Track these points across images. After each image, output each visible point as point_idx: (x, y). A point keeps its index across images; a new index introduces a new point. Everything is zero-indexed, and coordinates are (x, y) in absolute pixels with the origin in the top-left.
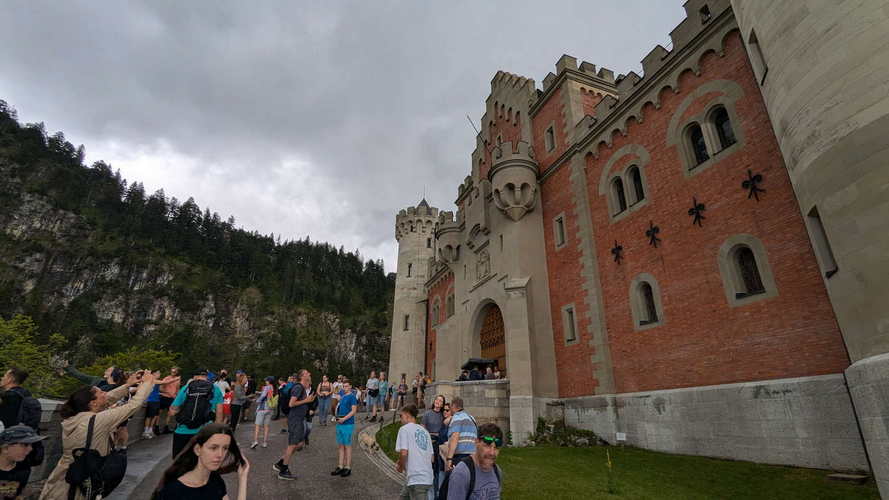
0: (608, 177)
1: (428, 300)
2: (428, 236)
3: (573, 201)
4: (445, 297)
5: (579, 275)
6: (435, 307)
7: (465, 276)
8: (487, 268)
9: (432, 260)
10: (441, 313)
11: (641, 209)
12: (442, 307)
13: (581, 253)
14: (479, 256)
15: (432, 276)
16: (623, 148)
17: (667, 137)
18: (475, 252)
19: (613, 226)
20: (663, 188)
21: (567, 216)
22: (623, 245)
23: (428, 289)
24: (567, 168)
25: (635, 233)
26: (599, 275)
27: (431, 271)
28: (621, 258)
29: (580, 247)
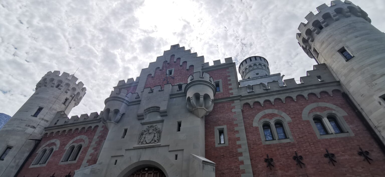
0: (260, 119)
1: (40, 141)
2: (68, 97)
3: (235, 122)
4: (66, 144)
5: (238, 167)
6: (47, 148)
7: (123, 137)
8: (156, 138)
9: (63, 113)
10: (54, 156)
11: (287, 143)
12: (58, 151)
13: (241, 154)
14: (148, 128)
15: (58, 124)
16: (271, 110)
17: (303, 116)
18: (141, 123)
19: (264, 145)
20: (302, 137)
21: (228, 129)
22: (274, 159)
23: (47, 132)
24: (230, 104)
25: (283, 155)
26: (253, 172)
27: (58, 120)
28: (273, 166)
29: (239, 150)
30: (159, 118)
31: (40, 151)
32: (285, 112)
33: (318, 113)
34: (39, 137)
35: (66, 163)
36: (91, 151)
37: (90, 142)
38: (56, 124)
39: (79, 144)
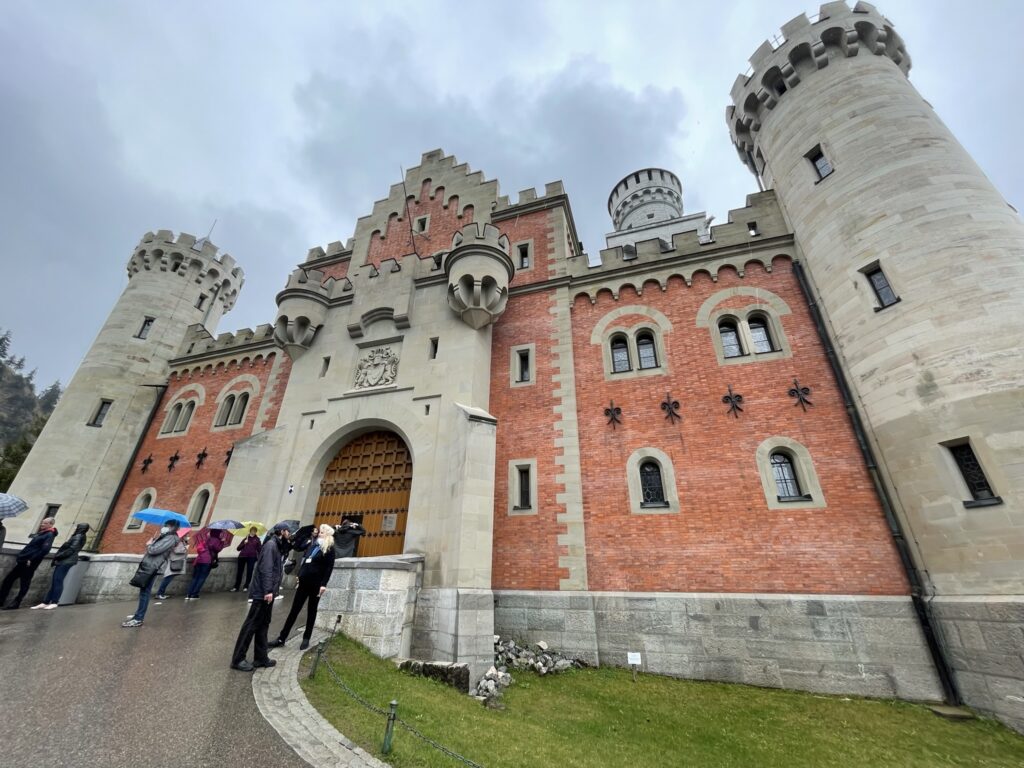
0: (608, 328)
1: (165, 388)
2: (205, 292)
3: (553, 337)
4: (218, 393)
5: (549, 426)
6: (184, 402)
7: (323, 374)
8: (388, 375)
9: (200, 328)
10: (197, 415)
11: (655, 377)
12: (204, 406)
13: (558, 401)
14: (371, 354)
15: (194, 353)
16: (634, 306)
17: (698, 318)
18: (358, 345)
19: (609, 383)
20: (688, 364)
21: (539, 351)
22: (622, 409)
23: (174, 369)
24: (547, 297)
25: (642, 400)
26: (579, 434)
27: (193, 344)
28: (619, 422)
29: (556, 393)
30: (393, 332)
31: (169, 407)
32: (663, 311)
33: (732, 312)
34: (161, 380)
35: (223, 429)
36: (266, 405)
37: (264, 388)
38: (189, 352)
39: (243, 391)
